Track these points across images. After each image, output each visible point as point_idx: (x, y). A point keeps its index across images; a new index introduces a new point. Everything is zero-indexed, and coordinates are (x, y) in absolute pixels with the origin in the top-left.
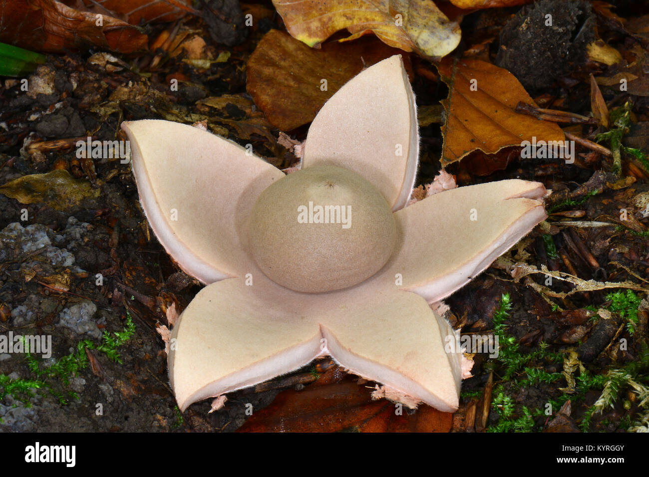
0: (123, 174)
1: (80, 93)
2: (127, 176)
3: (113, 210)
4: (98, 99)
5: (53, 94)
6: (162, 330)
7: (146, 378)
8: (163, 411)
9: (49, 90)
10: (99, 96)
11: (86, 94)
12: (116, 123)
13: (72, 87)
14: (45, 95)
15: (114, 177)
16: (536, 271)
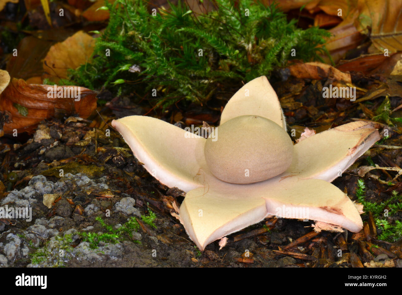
0: (115, 156)
1: (66, 137)
2: (118, 157)
3: (115, 175)
4: (77, 139)
5: (51, 139)
6: (173, 214)
7: (172, 236)
8: (189, 248)
9: (48, 137)
10: (78, 137)
11: (69, 137)
12: (94, 145)
13: (59, 136)
14: (46, 139)
15: (109, 160)
16: (374, 168)
